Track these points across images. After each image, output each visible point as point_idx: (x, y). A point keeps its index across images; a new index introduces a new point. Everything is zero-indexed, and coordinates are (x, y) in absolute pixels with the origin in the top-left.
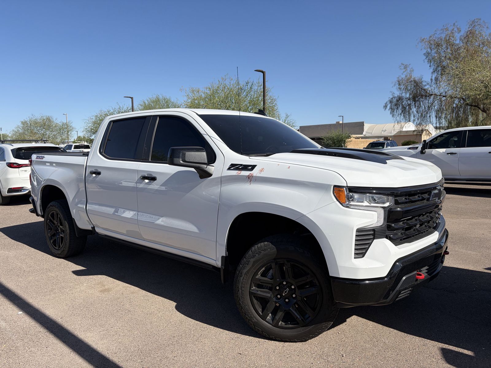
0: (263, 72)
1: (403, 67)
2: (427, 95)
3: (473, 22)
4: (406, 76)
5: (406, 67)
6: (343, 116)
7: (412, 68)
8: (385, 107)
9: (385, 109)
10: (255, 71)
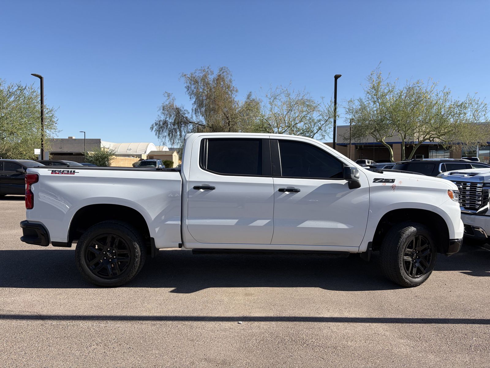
0: (41, 78)
1: (166, 95)
2: (187, 122)
3: (222, 69)
4: (169, 103)
5: (169, 96)
6: (85, 132)
7: (174, 97)
8: (152, 128)
9: (152, 129)
10: (32, 74)
